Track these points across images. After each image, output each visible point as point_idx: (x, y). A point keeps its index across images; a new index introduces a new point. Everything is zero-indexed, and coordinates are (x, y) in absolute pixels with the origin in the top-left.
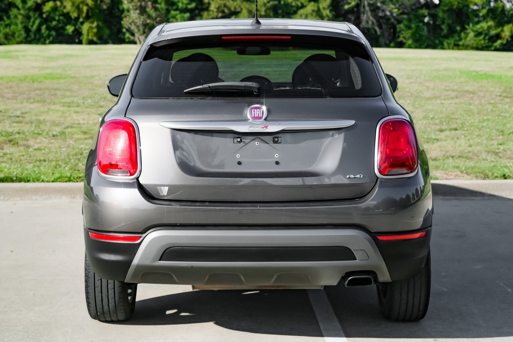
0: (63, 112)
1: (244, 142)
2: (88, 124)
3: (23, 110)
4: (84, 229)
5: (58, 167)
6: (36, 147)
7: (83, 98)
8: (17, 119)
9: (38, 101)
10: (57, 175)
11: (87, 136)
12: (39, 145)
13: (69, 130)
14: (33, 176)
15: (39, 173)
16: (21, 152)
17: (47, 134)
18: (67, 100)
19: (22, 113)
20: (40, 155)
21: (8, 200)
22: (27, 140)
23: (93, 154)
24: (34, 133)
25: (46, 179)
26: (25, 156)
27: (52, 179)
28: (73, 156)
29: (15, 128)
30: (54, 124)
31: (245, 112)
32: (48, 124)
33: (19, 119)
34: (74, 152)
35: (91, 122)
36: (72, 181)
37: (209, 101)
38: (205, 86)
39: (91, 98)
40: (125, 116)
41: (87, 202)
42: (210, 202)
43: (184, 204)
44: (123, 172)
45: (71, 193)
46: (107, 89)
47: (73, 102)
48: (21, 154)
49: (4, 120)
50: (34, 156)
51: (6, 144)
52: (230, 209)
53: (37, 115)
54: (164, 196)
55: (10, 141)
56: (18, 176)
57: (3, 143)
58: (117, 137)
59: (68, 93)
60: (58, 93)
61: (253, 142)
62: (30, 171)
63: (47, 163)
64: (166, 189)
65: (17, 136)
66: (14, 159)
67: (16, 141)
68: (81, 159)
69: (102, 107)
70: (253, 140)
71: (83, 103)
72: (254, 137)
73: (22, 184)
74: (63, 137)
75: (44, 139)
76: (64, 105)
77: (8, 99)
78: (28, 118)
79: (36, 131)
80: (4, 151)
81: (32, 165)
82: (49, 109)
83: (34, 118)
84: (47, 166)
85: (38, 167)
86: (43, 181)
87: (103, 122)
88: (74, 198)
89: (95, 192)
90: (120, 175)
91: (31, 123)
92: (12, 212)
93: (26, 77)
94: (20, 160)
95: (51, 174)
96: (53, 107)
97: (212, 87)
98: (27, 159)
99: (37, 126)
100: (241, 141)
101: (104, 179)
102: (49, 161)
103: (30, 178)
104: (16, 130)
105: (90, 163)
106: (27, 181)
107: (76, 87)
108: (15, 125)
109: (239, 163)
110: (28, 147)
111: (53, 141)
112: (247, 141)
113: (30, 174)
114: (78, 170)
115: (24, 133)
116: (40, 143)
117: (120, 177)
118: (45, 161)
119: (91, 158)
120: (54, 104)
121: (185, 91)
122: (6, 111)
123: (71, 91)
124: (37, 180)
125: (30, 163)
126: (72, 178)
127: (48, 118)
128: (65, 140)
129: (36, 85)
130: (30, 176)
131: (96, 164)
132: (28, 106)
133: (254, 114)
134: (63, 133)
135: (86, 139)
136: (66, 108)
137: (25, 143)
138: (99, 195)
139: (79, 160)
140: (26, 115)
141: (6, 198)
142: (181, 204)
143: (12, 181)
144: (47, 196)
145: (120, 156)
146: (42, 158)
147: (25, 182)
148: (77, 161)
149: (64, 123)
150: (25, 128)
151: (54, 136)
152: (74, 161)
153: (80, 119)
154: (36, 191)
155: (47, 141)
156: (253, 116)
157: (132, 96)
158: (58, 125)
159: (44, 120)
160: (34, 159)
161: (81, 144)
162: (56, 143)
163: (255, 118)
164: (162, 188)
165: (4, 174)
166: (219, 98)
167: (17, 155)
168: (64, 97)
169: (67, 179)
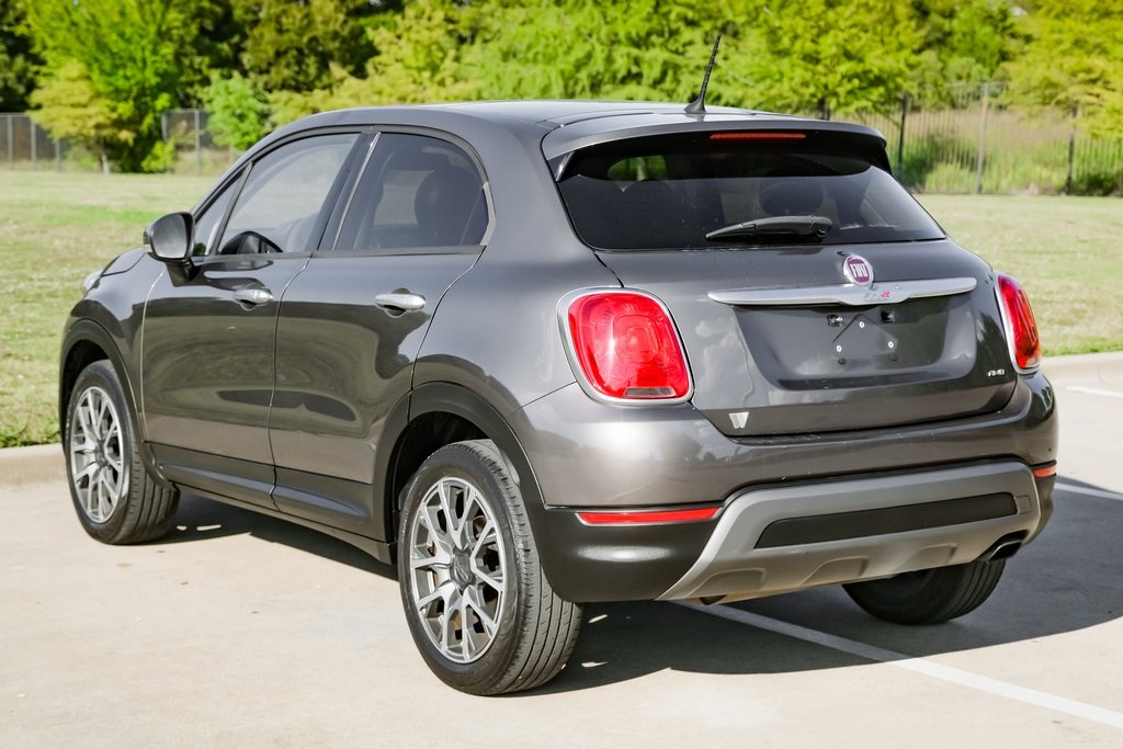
1: (843, 324)
31: (839, 269)
38: (748, 224)
40: (623, 286)
54: (740, 429)
61: (855, 322)
64: (745, 415)
70: (855, 319)
72: (856, 313)
97: (760, 226)
100: (840, 321)
109: (843, 362)
112: (847, 322)
117: (654, 401)
121: (708, 236)
133: (856, 272)
156: (855, 275)
157: (591, 248)
163: (858, 279)
164: (738, 415)
166: (771, 247)
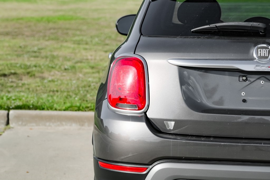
0: (74, 49)
1: (249, 81)
2: (95, 59)
3: (40, 47)
4: (94, 158)
5: (69, 97)
6: (50, 79)
7: (91, 37)
8: (34, 54)
9: (53, 39)
10: (68, 105)
11: (94, 70)
12: (53, 78)
13: (79, 65)
14: (48, 104)
15: (52, 102)
16: (37, 83)
17: (60, 67)
18: (77, 38)
19: (39, 49)
20: (53, 86)
21: (25, 125)
22: (42, 73)
23: (103, 88)
24: (49, 67)
25: (58, 108)
26: (41, 87)
27: (64, 108)
28: (82, 87)
29: (33, 62)
30: (66, 59)
31: (251, 51)
32: (61, 59)
33: (36, 54)
34: (83, 84)
35: (98, 58)
36: (81, 110)
37: (215, 40)
38: (212, 25)
39: (98, 36)
40: (134, 53)
41: (97, 132)
42: (215, 137)
43: (189, 138)
44: (132, 106)
45: (80, 121)
46: (116, 28)
47: (82, 40)
48: (37, 85)
49: (23, 54)
50: (48, 87)
51: (25, 75)
52: (234, 145)
53: (51, 51)
54: (170, 130)
55: (28, 73)
56: (34, 104)
57: (21, 75)
58: (126, 73)
59: (78, 33)
60: (70, 32)
61: (258, 81)
62: (44, 101)
63: (59, 93)
64: (173, 123)
65: (34, 69)
66: (31, 89)
67: (33, 73)
68: (89, 91)
69: (107, 45)
70: (258, 79)
71: (91, 41)
72: (259, 76)
73: (38, 112)
74: (74, 70)
75: (57, 72)
76: (75, 42)
77: (27, 36)
78: (43, 53)
79: (50, 65)
80: (23, 82)
81: (46, 95)
82: (61, 46)
83: (49, 53)
84: (59, 97)
85: (52, 96)
86: (56, 109)
87: (113, 58)
88: (83, 125)
89: (105, 124)
90: (128, 109)
91: (46, 57)
92: (28, 136)
93: (42, 18)
94: (37, 90)
95: (63, 103)
96: (65, 44)
97: (219, 26)
98: (42, 89)
99: (52, 61)
100: (247, 79)
101: (114, 112)
102: (61, 92)
103: (44, 106)
104: (34, 63)
105: (101, 96)
106: (41, 108)
107: (84, 28)
108: (32, 59)
109: (244, 101)
110: (43, 78)
111: (64, 74)
112: (252, 80)
113: (44, 103)
114: (87, 101)
115: (40, 66)
116: (53, 75)
117: (128, 111)
118: (57, 91)
119: (101, 91)
120: (66, 41)
121: (192, 30)
122: (25, 46)
123: (81, 30)
124: (51, 108)
125: (44, 93)
126: (81, 108)
127: (60, 53)
128: (75, 73)
129: (51, 25)
130: (44, 104)
131: (106, 97)
132: (44, 43)
133: (260, 54)
134: (73, 67)
135: (93, 73)
136: (76, 46)
137: (40, 75)
138: (108, 126)
139: (87, 91)
140: (42, 51)
141: (24, 124)
142: (187, 138)
143: (29, 108)
144: (59, 123)
145: (128, 90)
146: (55, 89)
147: (40, 109)
148: (85, 92)
149: (74, 59)
150: (41, 62)
151: (65, 69)
152: (83, 92)
153: (89, 55)
154: (50, 118)
155: (59, 74)
156: (259, 55)
157: (141, 34)
158: (69, 60)
159: (57, 55)
160: (49, 89)
161: (89, 77)
162: (67, 76)
163: (260, 57)
164: (169, 122)
165: (23, 102)
166: (226, 38)
167: (33, 86)
168: (74, 35)
169: (76, 108)
